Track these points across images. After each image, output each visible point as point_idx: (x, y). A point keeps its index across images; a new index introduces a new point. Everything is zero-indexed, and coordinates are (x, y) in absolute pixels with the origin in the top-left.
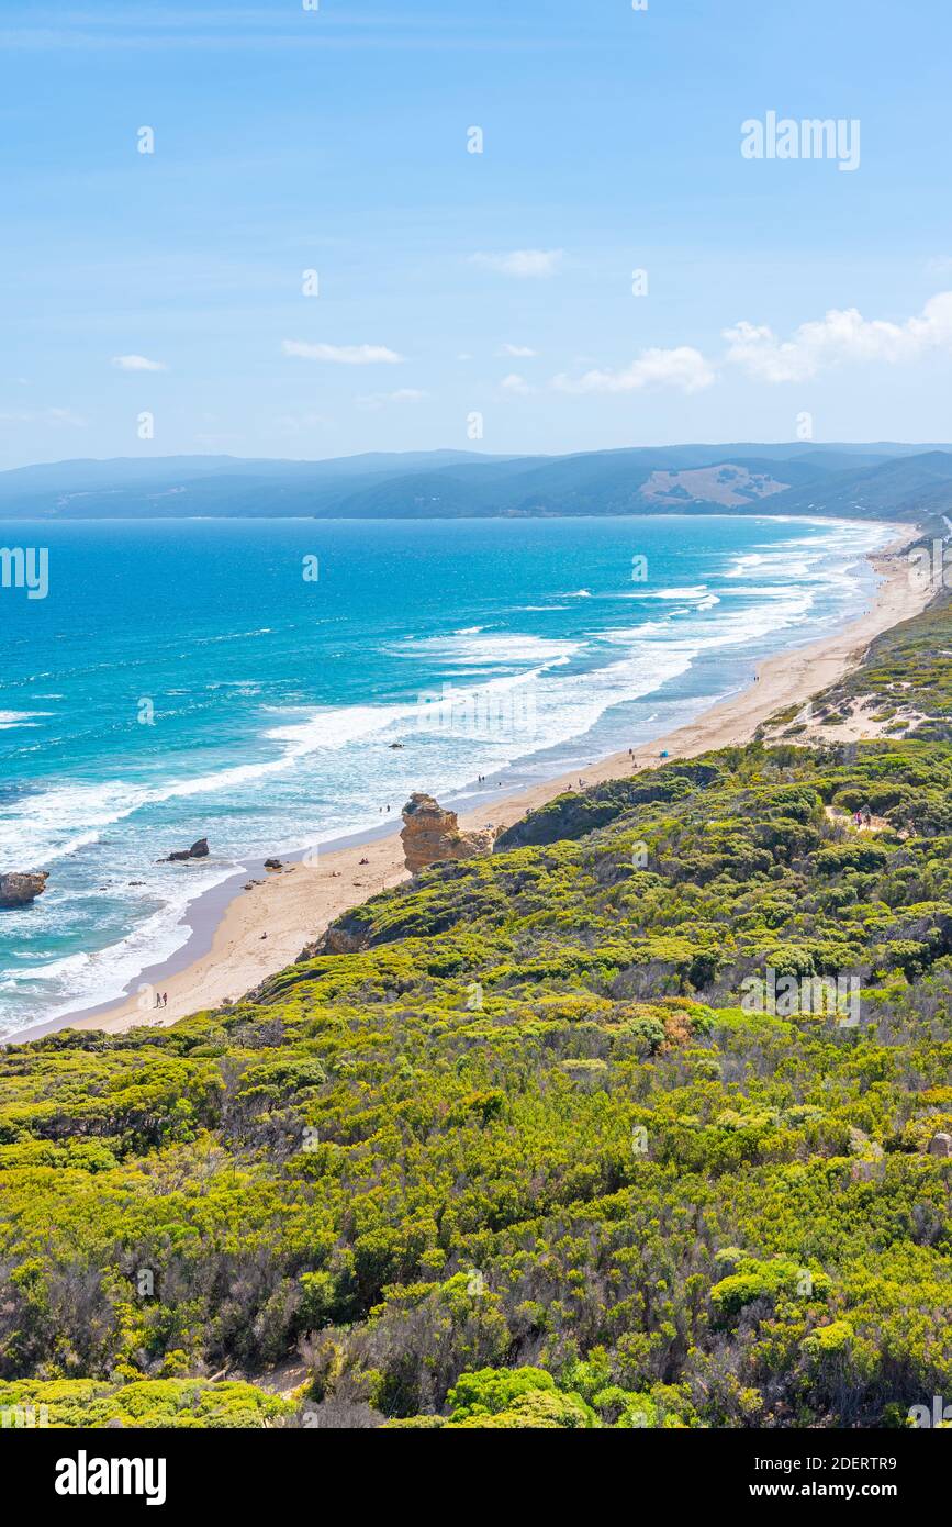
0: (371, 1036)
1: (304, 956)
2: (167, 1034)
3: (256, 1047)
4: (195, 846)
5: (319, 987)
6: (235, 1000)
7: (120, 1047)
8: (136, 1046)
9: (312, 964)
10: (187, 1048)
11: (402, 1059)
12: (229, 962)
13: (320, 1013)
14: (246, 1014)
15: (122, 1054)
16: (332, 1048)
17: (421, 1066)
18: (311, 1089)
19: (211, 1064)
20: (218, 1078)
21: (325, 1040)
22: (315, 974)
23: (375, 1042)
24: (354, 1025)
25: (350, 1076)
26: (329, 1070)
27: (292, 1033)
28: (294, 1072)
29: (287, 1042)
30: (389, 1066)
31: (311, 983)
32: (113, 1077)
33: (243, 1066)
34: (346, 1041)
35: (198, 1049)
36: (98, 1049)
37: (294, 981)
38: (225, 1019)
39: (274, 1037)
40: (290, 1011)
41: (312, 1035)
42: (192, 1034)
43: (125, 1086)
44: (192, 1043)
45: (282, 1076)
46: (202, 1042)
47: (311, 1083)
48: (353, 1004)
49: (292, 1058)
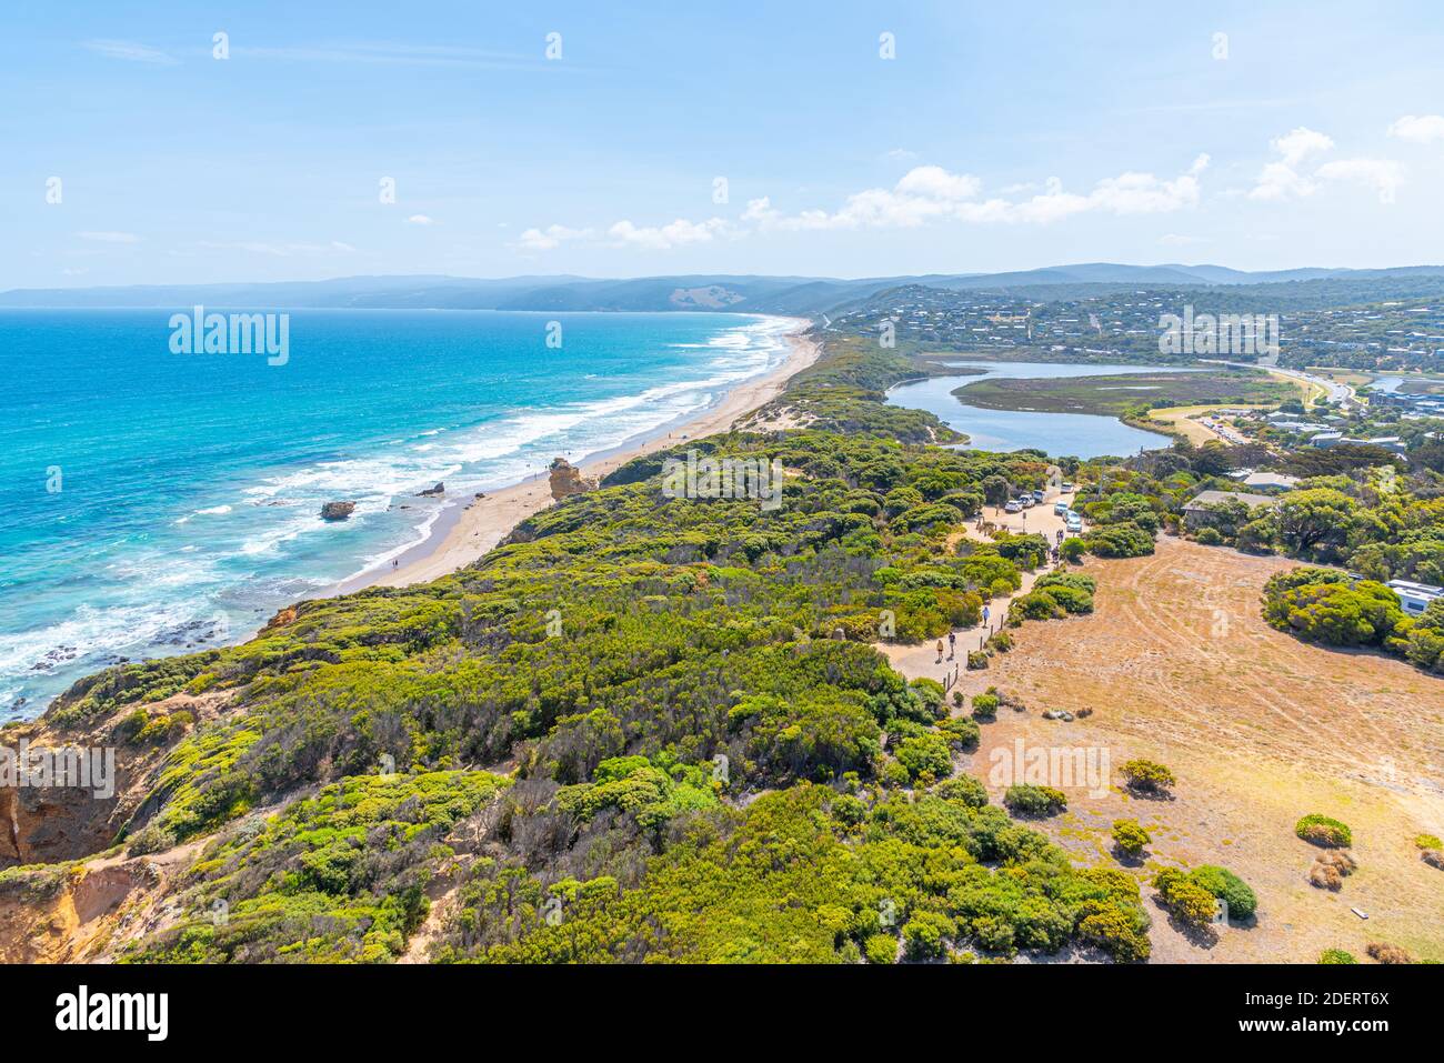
0: (542, 586)
1: (500, 545)
2: (430, 587)
3: (479, 592)
4: (437, 487)
5: (510, 561)
6: (463, 568)
7: (403, 595)
8: (412, 594)
9: (506, 548)
10: (441, 595)
11: (560, 598)
12: (458, 548)
13: (512, 575)
14: (473, 576)
15: (405, 599)
16: (521, 593)
17: (570, 601)
18: (512, 615)
19: (457, 602)
20: (460, 611)
21: (515, 589)
22: (507, 554)
23: (544, 590)
24: (532, 581)
25: (532, 607)
26: (521, 605)
27: (498, 586)
28: (502, 606)
29: (496, 590)
30: (552, 602)
31: (506, 559)
32: (402, 611)
33: (474, 604)
34: (528, 589)
35: (447, 595)
36: (391, 596)
37: (497, 557)
38: (461, 578)
39: (489, 588)
40: (495, 573)
41: (510, 586)
42: (443, 588)
43: (409, 616)
44: (443, 592)
45: (495, 609)
46: (449, 591)
47: (512, 612)
48: (529, 569)
49: (499, 599)
